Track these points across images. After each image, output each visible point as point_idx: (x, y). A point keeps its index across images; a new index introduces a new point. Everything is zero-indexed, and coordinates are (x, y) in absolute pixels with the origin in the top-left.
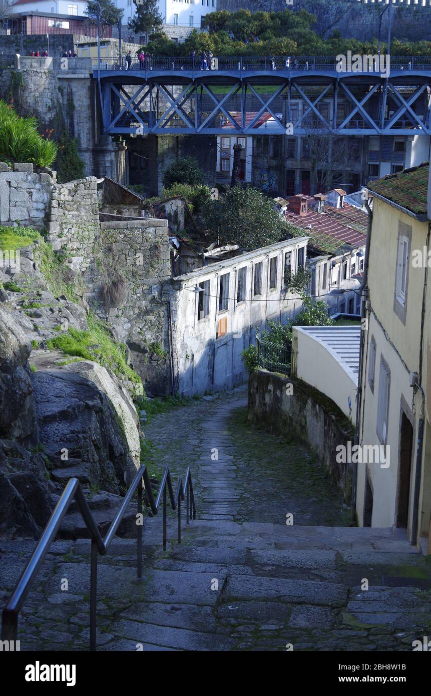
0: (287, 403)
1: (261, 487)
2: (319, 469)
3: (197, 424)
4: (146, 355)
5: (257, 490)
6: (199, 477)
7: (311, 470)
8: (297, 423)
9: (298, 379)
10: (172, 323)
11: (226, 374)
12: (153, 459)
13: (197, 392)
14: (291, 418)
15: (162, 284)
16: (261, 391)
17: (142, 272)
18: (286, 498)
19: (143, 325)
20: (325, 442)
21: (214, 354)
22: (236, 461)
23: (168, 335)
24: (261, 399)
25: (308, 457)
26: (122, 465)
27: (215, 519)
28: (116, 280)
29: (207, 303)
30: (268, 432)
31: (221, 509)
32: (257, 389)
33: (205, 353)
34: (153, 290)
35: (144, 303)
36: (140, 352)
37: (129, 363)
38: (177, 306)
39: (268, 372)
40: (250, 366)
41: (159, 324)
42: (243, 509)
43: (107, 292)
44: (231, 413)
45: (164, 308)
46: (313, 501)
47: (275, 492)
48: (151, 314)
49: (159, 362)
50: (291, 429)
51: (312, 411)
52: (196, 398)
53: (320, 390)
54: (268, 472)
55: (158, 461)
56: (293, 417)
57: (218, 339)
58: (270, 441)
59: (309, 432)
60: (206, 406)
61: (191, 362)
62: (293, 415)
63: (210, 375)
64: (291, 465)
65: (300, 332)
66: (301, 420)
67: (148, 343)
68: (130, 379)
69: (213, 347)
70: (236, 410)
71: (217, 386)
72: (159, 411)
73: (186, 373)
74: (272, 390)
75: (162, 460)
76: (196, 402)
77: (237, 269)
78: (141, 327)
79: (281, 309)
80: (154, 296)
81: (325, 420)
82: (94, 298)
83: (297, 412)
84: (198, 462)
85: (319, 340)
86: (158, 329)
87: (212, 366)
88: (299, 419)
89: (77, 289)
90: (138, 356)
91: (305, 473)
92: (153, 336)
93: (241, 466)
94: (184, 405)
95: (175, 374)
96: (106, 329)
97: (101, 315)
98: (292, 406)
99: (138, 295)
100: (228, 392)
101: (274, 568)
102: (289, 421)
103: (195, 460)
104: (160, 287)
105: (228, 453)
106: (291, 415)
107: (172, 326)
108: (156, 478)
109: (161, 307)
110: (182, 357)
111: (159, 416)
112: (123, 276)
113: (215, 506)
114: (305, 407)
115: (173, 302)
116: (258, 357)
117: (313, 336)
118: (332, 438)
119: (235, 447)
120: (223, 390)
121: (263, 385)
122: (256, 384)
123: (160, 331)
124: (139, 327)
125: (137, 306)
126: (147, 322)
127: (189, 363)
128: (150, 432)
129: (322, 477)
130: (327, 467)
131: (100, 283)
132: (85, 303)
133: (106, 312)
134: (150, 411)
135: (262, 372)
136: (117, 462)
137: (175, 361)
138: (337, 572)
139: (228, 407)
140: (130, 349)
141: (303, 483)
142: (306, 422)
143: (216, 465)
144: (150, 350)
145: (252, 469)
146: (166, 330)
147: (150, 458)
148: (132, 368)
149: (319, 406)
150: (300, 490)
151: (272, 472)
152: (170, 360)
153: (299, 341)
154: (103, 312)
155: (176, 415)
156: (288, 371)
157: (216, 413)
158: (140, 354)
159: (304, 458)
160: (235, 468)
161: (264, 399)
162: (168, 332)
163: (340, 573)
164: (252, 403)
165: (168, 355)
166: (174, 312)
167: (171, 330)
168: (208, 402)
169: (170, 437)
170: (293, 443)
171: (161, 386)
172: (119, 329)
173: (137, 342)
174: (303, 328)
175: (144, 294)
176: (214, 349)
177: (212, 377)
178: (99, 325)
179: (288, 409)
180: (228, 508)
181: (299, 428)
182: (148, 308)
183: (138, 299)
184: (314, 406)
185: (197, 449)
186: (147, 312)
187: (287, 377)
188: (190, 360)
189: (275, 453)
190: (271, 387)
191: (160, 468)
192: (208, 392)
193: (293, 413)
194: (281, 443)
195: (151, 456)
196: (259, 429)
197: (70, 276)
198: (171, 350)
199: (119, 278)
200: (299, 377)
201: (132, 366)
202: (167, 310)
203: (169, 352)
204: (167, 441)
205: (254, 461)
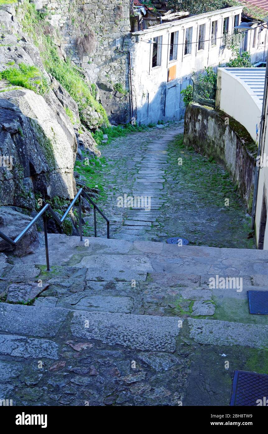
0: (211, 130)
1: (181, 197)
2: (231, 184)
3: (145, 145)
4: (112, 93)
5: (178, 200)
6: (133, 188)
7: (224, 184)
8: (217, 146)
9: (220, 111)
10: (131, 68)
11: (175, 108)
12: (101, 172)
13: (152, 122)
14: (213, 142)
15: (124, 38)
16: (193, 120)
17: (108, 28)
18: (200, 207)
19: (109, 69)
20: (236, 162)
21: (165, 94)
22: (166, 175)
23: (128, 78)
24: (193, 126)
25: (224, 173)
26: (44, 182)
27: (136, 225)
28: (87, 34)
29: (160, 53)
30: (197, 152)
31: (144, 216)
32: (190, 119)
33: (158, 93)
34: (116, 42)
35: (110, 53)
36: (107, 91)
37: (98, 98)
38: (135, 56)
39: (200, 105)
40: (187, 101)
41: (122, 69)
42: (162, 216)
43: (80, 43)
44: (174, 137)
45: (125, 57)
46: (222, 211)
47: (192, 202)
48: (115, 61)
49: (121, 99)
50: (213, 150)
51: (229, 136)
52: (150, 126)
53: (236, 120)
54: (189, 185)
55: (105, 174)
56: (215, 141)
57: (169, 82)
58: (197, 160)
59: (226, 153)
60: (157, 132)
61: (147, 99)
62: (215, 140)
63: (162, 109)
64: (209, 179)
65: (223, 72)
66: (220, 143)
67: (113, 84)
68: (96, 111)
69: (165, 88)
70: (178, 135)
71: (168, 117)
72: (119, 135)
73: (143, 107)
74: (201, 120)
75: (108, 173)
76: (150, 129)
77: (185, 28)
78: (107, 71)
79: (220, 61)
80: (117, 48)
81: (237, 144)
82: (70, 48)
83: (218, 137)
84: (136, 176)
85: (238, 78)
86: (121, 73)
87: (163, 103)
88: (219, 142)
89: (55, 40)
90: (105, 93)
91: (219, 187)
92: (117, 79)
93: (169, 179)
94: (140, 131)
95: (134, 108)
96: (80, 73)
97: (77, 62)
98: (215, 132)
99: (105, 46)
100: (176, 122)
101: (91, 346)
102: (212, 144)
103: (134, 174)
104: (122, 40)
105: (161, 169)
106: (213, 139)
107: (132, 70)
108: (97, 188)
109: (122, 55)
110: (140, 95)
111: (118, 139)
112: (93, 30)
113: (140, 213)
114: (224, 133)
115: (132, 52)
116: (193, 94)
117: (234, 75)
118: (241, 159)
119: (168, 164)
120: (172, 120)
121: (195, 116)
122: (189, 115)
123: (122, 74)
124: (106, 72)
125: (104, 54)
126: (112, 67)
127: (145, 101)
128: (107, 151)
129: (232, 190)
130: (237, 182)
131: (75, 36)
132: (63, 52)
133: (80, 60)
134: (112, 135)
135: (194, 106)
136: (39, 179)
137: (134, 98)
138: (174, 358)
139: (173, 133)
140: (99, 88)
141: (216, 195)
142: (224, 146)
143: (149, 178)
144: (114, 89)
145: (177, 182)
146: (127, 74)
147: (99, 172)
148: (100, 103)
149: (234, 132)
150: (212, 201)
151: (193, 184)
152: (130, 97)
153: (222, 79)
154: (78, 59)
155: (131, 139)
156: (213, 105)
157: (162, 137)
158: (107, 92)
159: (221, 174)
160: (164, 180)
161: (195, 127)
162: (128, 75)
163: (177, 360)
164: (186, 130)
165: (128, 93)
166: (132, 60)
167: (130, 74)
168: (159, 129)
169: (121, 155)
170: (213, 162)
171: (123, 116)
172: (90, 72)
173: (104, 83)
174: (226, 69)
175: (110, 46)
176: (165, 90)
177: (164, 111)
178: (74, 69)
179: (211, 135)
180: (149, 216)
181: (219, 150)
182: (112, 57)
183: (105, 49)
184: (230, 132)
185: (138, 165)
186: (112, 60)
187: (213, 109)
188: (146, 97)
189: (199, 169)
190: (200, 117)
191: (104, 180)
192: (161, 122)
193: (215, 138)
194: (205, 161)
195: (101, 170)
196: (190, 150)
197: (49, 30)
198: (130, 89)
199: (90, 33)
200: (221, 109)
201: (101, 101)
202: (128, 58)
203: (129, 91)
204: (117, 158)
205: (180, 176)
